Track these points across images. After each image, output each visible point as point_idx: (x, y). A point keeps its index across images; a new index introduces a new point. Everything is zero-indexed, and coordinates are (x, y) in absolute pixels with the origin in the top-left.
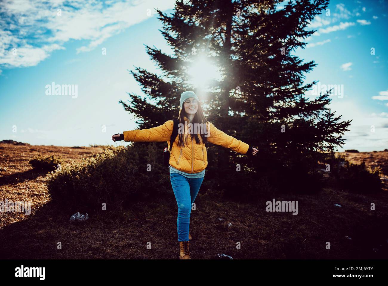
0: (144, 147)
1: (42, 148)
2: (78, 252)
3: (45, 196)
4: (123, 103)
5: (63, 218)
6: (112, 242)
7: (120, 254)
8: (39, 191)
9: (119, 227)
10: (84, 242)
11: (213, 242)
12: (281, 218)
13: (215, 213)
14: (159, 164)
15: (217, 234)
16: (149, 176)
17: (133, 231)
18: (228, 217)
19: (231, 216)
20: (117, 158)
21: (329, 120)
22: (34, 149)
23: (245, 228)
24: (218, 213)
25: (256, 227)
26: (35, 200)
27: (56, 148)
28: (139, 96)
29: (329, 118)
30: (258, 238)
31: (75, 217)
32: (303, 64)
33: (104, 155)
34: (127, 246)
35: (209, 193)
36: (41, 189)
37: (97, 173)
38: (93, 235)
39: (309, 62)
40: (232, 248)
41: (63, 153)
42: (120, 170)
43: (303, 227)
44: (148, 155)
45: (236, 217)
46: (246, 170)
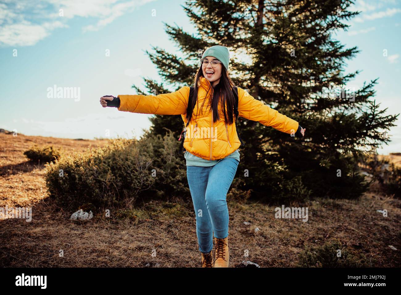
0: (159, 138)
1: (38, 139)
2: (80, 254)
3: (41, 191)
4: (136, 88)
5: (63, 216)
6: (119, 244)
7: (130, 257)
8: (35, 185)
9: (128, 227)
10: (87, 243)
11: (237, 248)
12: (316, 224)
13: (240, 216)
14: (177, 158)
15: (241, 240)
16: (164, 171)
17: (144, 233)
18: (255, 221)
19: (259, 220)
20: (129, 149)
21: (373, 113)
22: (29, 139)
23: (274, 234)
24: (244, 216)
25: (286, 233)
26: (30, 195)
27: (55, 139)
28: (155, 81)
29: (373, 111)
30: (290, 246)
31: (77, 215)
32: (345, 51)
33: (113, 146)
34: (137, 248)
35: (234, 193)
36: (37, 183)
37: (104, 166)
38: (97, 235)
39: (351, 48)
40: (259, 255)
41: (63, 145)
42: (131, 163)
43: (341, 234)
44: (163, 147)
45: (264, 221)
46: (277, 169)
